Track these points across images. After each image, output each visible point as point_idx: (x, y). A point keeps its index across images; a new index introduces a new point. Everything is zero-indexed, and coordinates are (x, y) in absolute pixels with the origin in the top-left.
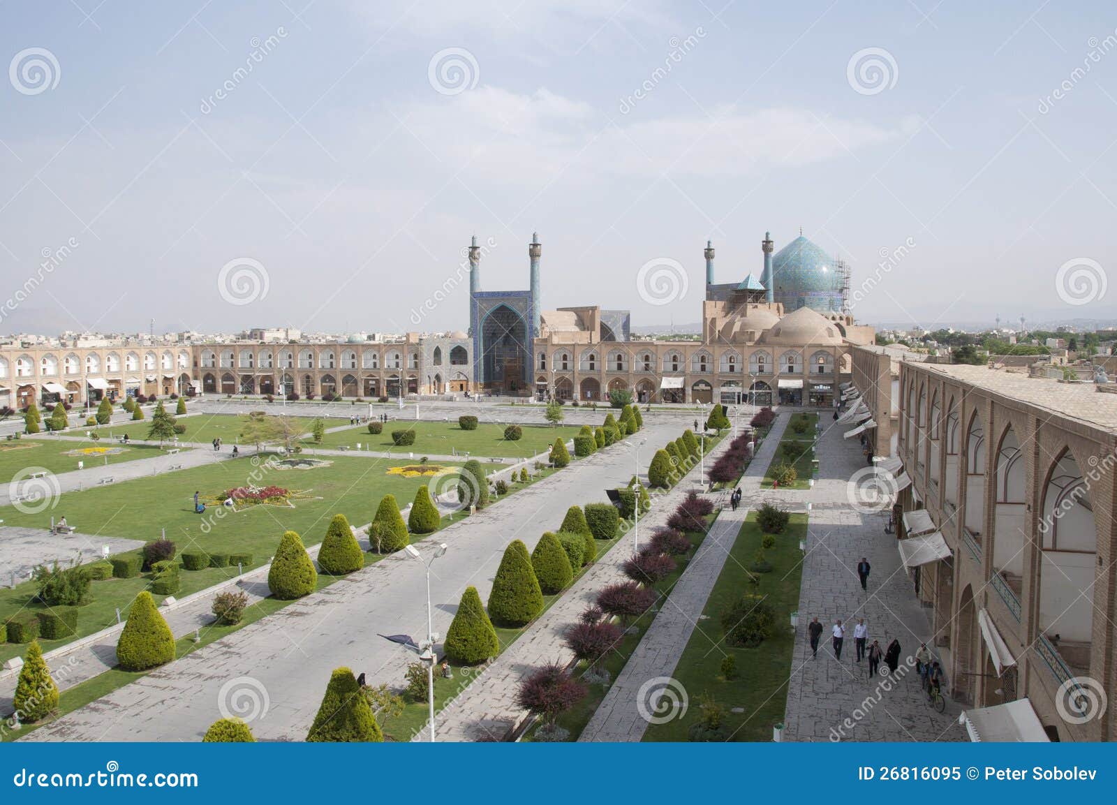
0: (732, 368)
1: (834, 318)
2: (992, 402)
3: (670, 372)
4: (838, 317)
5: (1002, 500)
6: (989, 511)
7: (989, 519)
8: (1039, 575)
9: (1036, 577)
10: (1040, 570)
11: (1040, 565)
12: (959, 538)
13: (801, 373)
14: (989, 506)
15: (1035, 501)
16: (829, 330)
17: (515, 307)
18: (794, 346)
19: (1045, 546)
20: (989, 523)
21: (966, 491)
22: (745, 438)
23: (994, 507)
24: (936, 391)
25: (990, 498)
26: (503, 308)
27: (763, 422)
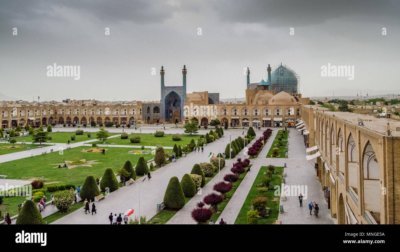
0: (256, 114)
1: (294, 95)
2: (345, 125)
3: (233, 115)
4: (295, 95)
5: (351, 161)
6: (346, 165)
7: (346, 168)
8: (363, 189)
9: (362, 189)
10: (363, 187)
11: (363, 185)
12: (337, 175)
13: (282, 115)
14: (346, 163)
15: (360, 161)
16: (292, 99)
17: (177, 92)
18: (279, 105)
19: (364, 178)
20: (346, 170)
21: (338, 158)
22: (261, 139)
23: (348, 164)
24: (327, 121)
25: (346, 160)
26: (173, 92)
27: (268, 134)
